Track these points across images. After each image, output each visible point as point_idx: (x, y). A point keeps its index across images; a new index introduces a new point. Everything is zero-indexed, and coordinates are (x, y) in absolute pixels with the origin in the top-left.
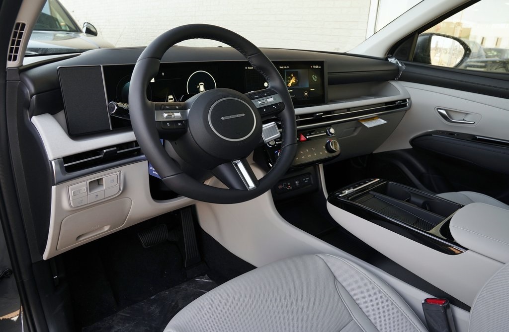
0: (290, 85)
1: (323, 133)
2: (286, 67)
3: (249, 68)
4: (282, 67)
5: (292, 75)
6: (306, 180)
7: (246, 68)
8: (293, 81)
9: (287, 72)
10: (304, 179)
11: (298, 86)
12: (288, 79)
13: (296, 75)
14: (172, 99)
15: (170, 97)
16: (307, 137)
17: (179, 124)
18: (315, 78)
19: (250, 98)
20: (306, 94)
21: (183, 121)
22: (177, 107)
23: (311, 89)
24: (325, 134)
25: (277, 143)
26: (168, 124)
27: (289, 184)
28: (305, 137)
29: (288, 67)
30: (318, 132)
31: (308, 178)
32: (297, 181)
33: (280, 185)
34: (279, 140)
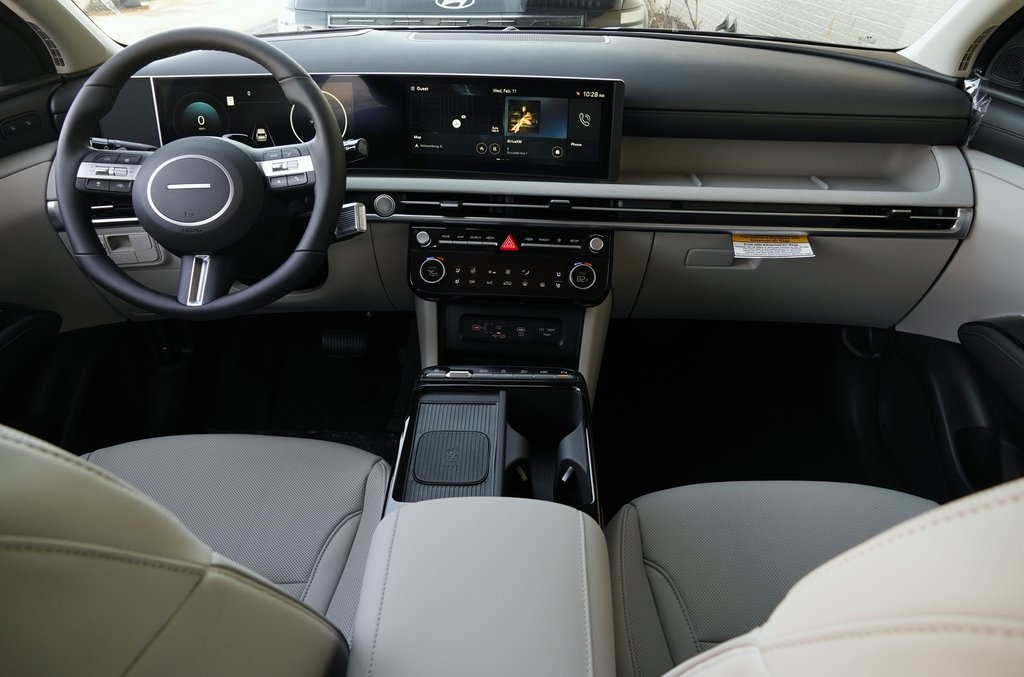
0: (516, 128)
1: (574, 244)
2: (507, 91)
3: (419, 88)
4: (500, 91)
5: (524, 109)
6: (546, 332)
7: (413, 88)
8: (526, 120)
9: (510, 101)
10: (542, 329)
11: (538, 132)
12: (511, 117)
13: (534, 109)
14: (264, 135)
15: (261, 131)
16: (522, 245)
17: (120, 185)
18: (585, 119)
19: (264, 158)
20: (558, 152)
21: (128, 181)
22: (127, 160)
23: (572, 144)
24: (579, 247)
25: (441, 242)
26: (99, 183)
27: (499, 327)
28: (518, 243)
29: (514, 91)
30: (559, 240)
31: (554, 330)
32: (521, 326)
33: (476, 324)
34: (448, 237)
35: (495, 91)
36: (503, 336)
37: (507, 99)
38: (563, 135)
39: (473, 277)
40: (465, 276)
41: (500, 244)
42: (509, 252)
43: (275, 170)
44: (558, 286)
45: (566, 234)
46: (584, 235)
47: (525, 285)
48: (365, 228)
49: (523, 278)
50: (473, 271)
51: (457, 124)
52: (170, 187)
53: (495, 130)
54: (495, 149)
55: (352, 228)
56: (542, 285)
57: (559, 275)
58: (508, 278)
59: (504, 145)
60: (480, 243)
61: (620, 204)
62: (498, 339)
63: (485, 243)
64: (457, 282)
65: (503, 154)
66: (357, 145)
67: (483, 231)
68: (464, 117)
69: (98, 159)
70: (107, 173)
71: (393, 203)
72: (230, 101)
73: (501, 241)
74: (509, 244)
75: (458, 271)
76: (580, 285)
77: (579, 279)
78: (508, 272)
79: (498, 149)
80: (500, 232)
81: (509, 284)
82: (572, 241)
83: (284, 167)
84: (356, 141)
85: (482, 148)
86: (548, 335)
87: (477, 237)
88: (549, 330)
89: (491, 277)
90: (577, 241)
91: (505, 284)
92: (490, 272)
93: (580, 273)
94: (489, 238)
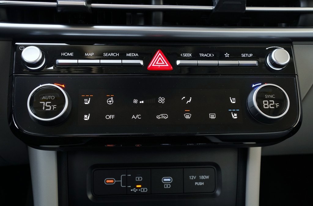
1: (247, 59)
6: (198, 180)
10: (193, 177)
16: (178, 62)
24: (255, 62)
25: (60, 61)
27: (139, 179)
28: (172, 62)
30: (227, 55)
31: (207, 177)
32: (167, 175)
33: (110, 176)
34: (71, 54)
36: (145, 190)
39: (110, 109)
40: (99, 108)
41: (147, 62)
42: (161, 72)
44: (235, 116)
45: (234, 47)
47: (188, 117)
49: (184, 107)
50: (111, 101)
56: (213, 116)
57: (233, 101)
58: (162, 109)
60: (119, 61)
62: (139, 194)
63: (125, 61)
64: (87, 118)
73: (148, 58)
75: (87, 102)
76: (268, 111)
77: (267, 105)
78: (162, 100)
81: (164, 116)
82: (243, 55)
86: (201, 184)
87: (112, 54)
88: (203, 177)
89: (138, 109)
90: (251, 55)
91: (158, 117)
92: (135, 101)
93: (267, 96)
94: (130, 55)
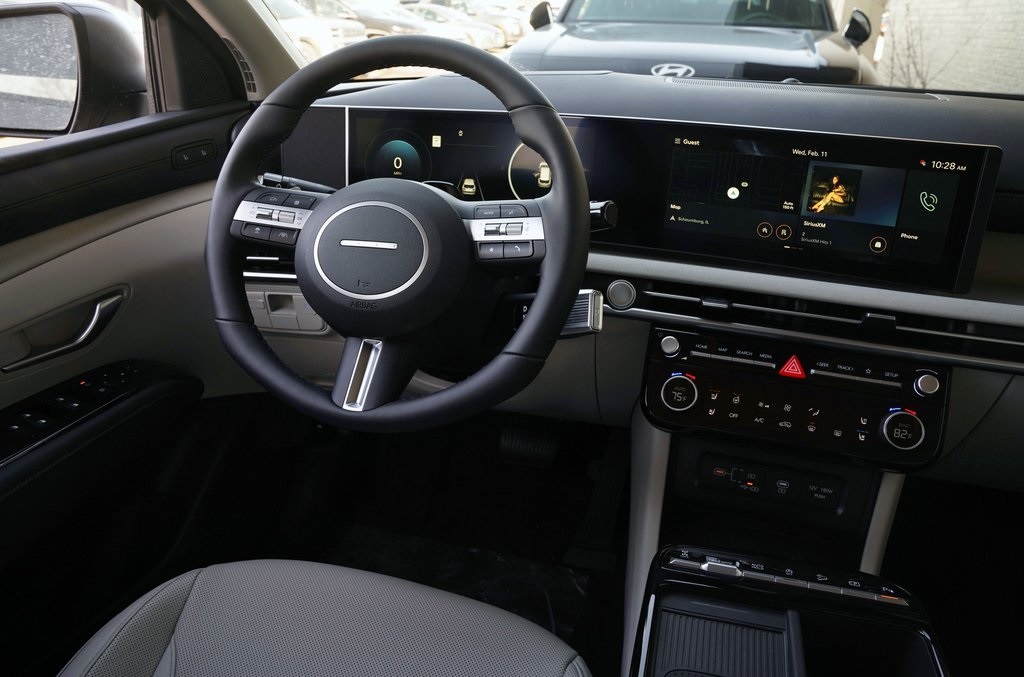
0: (820, 206)
1: (890, 379)
2: (813, 154)
3: (686, 142)
4: (803, 153)
5: (835, 180)
6: (819, 492)
7: (678, 141)
8: (835, 196)
9: (815, 168)
10: (813, 488)
11: (853, 215)
12: (814, 190)
13: (850, 181)
14: (472, 187)
15: (469, 182)
16: (813, 371)
17: (283, 235)
18: (929, 201)
19: (475, 215)
20: (878, 245)
21: (293, 230)
22: (297, 203)
23: (903, 235)
24: (898, 385)
25: (694, 353)
26: (258, 229)
27: (751, 476)
28: (806, 368)
29: (825, 154)
30: (868, 371)
31: (831, 492)
32: (784, 480)
33: (721, 468)
34: (705, 347)
35: (796, 152)
36: (756, 489)
37: (812, 165)
38: (892, 223)
39: (735, 408)
40: (724, 405)
41: (780, 366)
42: (791, 379)
43: (487, 233)
44: (862, 438)
45: (880, 364)
46: (909, 369)
47: (811, 430)
48: (600, 327)
49: (809, 419)
50: (736, 400)
51: (733, 193)
52: (344, 243)
53: (788, 206)
54: (784, 232)
55: (582, 325)
56: (838, 434)
57: (864, 422)
58: (786, 417)
59: (798, 228)
60: (751, 362)
61: (970, 328)
62: (748, 492)
63: (757, 362)
64: (712, 412)
65: (794, 240)
66: (602, 209)
67: (755, 345)
68: (745, 184)
69: (262, 197)
70: (269, 217)
71: (634, 292)
72: (437, 141)
73: (781, 362)
74: (793, 368)
75: (714, 397)
76: (898, 441)
77: (897, 433)
78: (788, 408)
79: (788, 232)
80: (782, 350)
81: (787, 425)
82: (887, 374)
83: (502, 230)
84: (602, 204)
85: (765, 230)
86: (821, 497)
87: (746, 353)
88: (825, 490)
89: (761, 412)
90: (896, 375)
91: (781, 424)
92: (761, 404)
93: (900, 425)
94: (763, 356)
